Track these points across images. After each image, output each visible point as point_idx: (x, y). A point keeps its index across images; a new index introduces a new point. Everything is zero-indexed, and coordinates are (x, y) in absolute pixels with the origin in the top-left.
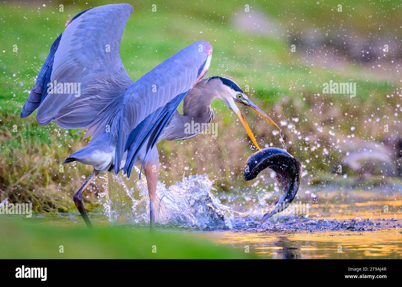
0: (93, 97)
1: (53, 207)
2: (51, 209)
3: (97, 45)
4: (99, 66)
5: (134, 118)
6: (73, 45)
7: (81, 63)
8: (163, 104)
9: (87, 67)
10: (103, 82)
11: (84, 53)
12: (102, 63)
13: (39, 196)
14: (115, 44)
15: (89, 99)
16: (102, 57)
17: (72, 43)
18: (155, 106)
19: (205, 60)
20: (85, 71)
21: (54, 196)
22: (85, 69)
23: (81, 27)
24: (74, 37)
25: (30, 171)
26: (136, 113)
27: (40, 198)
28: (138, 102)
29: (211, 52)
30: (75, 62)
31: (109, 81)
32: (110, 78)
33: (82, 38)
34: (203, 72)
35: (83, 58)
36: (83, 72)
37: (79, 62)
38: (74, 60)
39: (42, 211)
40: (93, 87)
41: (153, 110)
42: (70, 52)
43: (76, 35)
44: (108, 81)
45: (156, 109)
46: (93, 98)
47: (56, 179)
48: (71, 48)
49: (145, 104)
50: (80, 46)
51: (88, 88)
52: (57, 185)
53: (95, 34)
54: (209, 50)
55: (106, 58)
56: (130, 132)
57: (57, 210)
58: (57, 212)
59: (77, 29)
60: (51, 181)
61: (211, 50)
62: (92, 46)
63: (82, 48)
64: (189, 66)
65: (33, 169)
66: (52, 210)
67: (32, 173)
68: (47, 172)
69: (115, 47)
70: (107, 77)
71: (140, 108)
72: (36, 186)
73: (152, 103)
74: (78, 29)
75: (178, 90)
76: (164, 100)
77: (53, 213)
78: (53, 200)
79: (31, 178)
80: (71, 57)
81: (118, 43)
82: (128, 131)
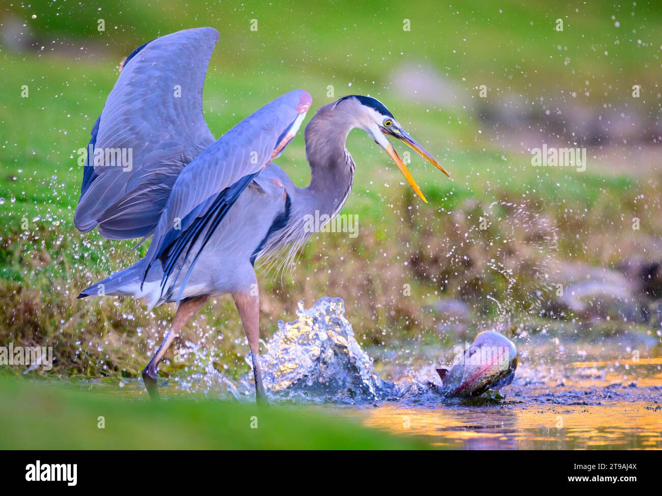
0: (155, 187)
1: (113, 369)
2: (111, 372)
3: (164, 103)
4: (168, 137)
5: (176, 210)
6: (129, 102)
7: (141, 134)
8: (219, 189)
9: (151, 141)
10: (173, 163)
11: (144, 117)
12: (174, 132)
13: (92, 353)
14: (194, 99)
15: (149, 191)
16: (173, 122)
17: (126, 98)
18: (208, 192)
19: (292, 121)
20: (147, 146)
21: (117, 352)
22: (147, 144)
23: (139, 70)
24: (129, 89)
25: (79, 314)
26: (181, 202)
27: (94, 355)
28: (187, 186)
29: (305, 108)
30: (133, 134)
31: (184, 160)
32: (185, 157)
33: (141, 91)
34: (285, 140)
35: (144, 126)
36: (144, 148)
37: (137, 134)
38: (131, 130)
39: (97, 375)
40: (157, 172)
41: (204, 198)
42: (124, 115)
43: (131, 84)
44: (181, 161)
45: (208, 197)
46: (154, 189)
47: (118, 325)
48: (126, 108)
49: (195, 189)
50: (138, 104)
51: (150, 173)
52: (120, 334)
53: (162, 84)
54: (303, 105)
55: (179, 123)
56: (167, 232)
57: (120, 373)
58: (119, 375)
59: (133, 75)
60: (112, 329)
61: (307, 106)
62: (157, 106)
63: (142, 109)
64: (267, 129)
65: (84, 311)
66: (113, 373)
67: (82, 316)
68: (104, 315)
69: (194, 104)
70: (181, 156)
71: (187, 195)
72: (88, 337)
73: (204, 188)
74: (136, 74)
75: (243, 169)
76: (222, 184)
77: (113, 378)
78: (114, 359)
79: (80, 324)
80: (126, 125)
81: (199, 96)
82: (165, 230)
